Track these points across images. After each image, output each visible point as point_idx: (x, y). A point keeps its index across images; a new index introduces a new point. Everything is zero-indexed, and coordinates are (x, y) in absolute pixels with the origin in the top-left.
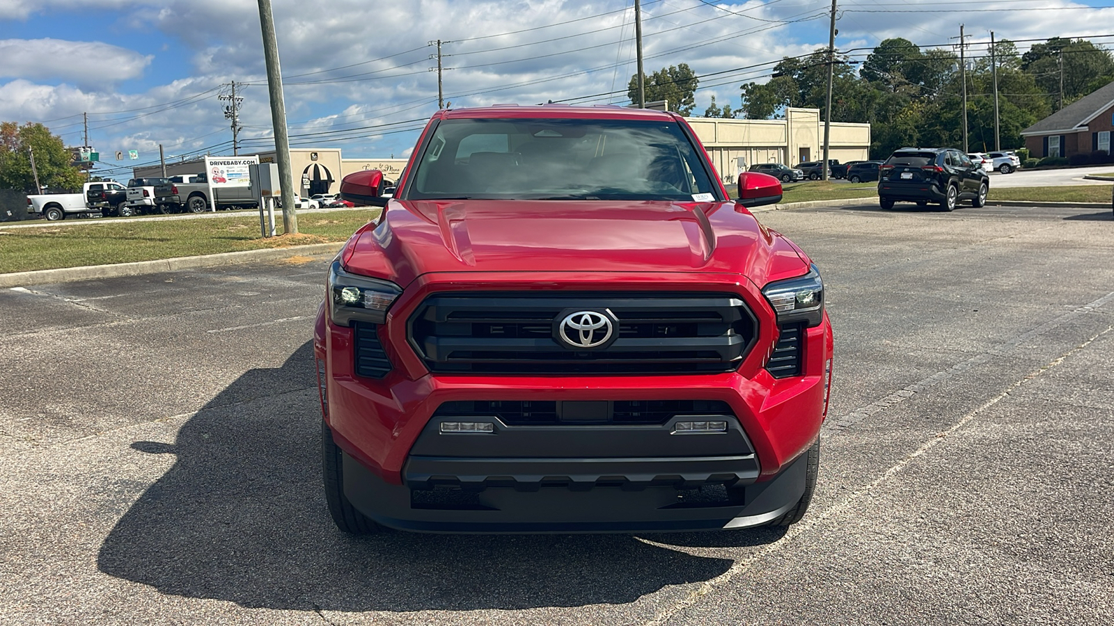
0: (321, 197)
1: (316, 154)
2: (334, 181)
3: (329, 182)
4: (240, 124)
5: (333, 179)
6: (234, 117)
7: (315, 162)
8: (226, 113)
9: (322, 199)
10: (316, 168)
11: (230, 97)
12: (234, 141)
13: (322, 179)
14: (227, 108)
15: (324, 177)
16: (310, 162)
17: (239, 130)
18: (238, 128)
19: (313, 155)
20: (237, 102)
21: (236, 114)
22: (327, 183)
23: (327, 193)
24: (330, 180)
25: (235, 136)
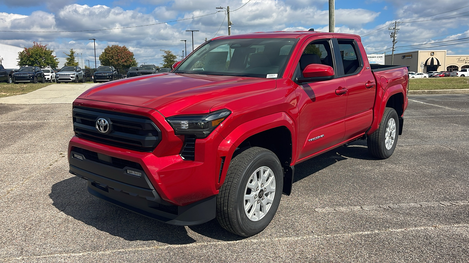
0: (433, 73)
1: (433, 53)
2: (441, 65)
3: (438, 66)
4: (396, 40)
5: (440, 64)
6: (394, 37)
7: (432, 57)
8: (391, 35)
9: (433, 74)
10: (432, 59)
11: (394, 28)
12: (393, 48)
13: (434, 64)
14: (392, 34)
15: (435, 63)
16: (430, 56)
17: (395, 43)
18: (395, 42)
19: (432, 53)
20: (396, 31)
21: (395, 36)
22: (437, 66)
23: (437, 71)
24: (439, 65)
25: (394, 45)
